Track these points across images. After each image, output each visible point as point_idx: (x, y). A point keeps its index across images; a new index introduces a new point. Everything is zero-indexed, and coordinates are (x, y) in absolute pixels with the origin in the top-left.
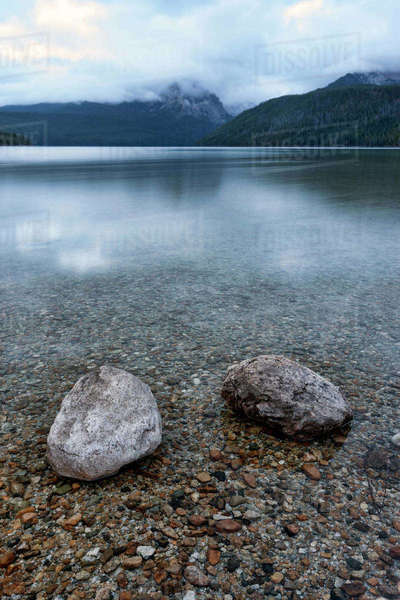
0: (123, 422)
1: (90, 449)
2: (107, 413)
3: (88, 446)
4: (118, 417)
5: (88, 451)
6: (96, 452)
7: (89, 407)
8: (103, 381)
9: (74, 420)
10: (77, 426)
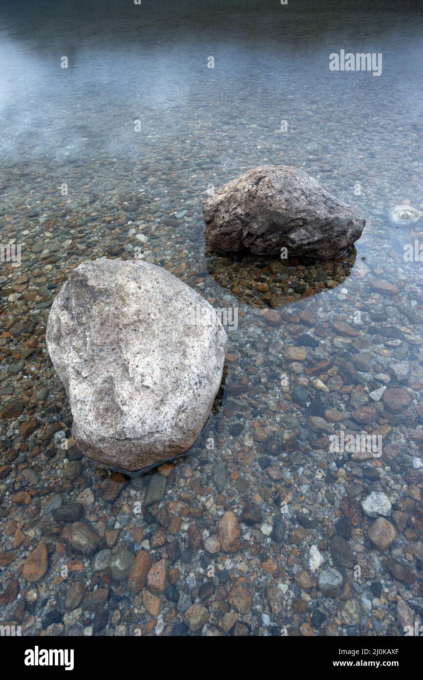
0: (186, 340)
1: (169, 410)
2: (156, 342)
3: (164, 409)
4: (175, 336)
5: (169, 416)
6: (181, 410)
7: (117, 346)
8: (106, 292)
9: (110, 380)
10: (124, 390)
